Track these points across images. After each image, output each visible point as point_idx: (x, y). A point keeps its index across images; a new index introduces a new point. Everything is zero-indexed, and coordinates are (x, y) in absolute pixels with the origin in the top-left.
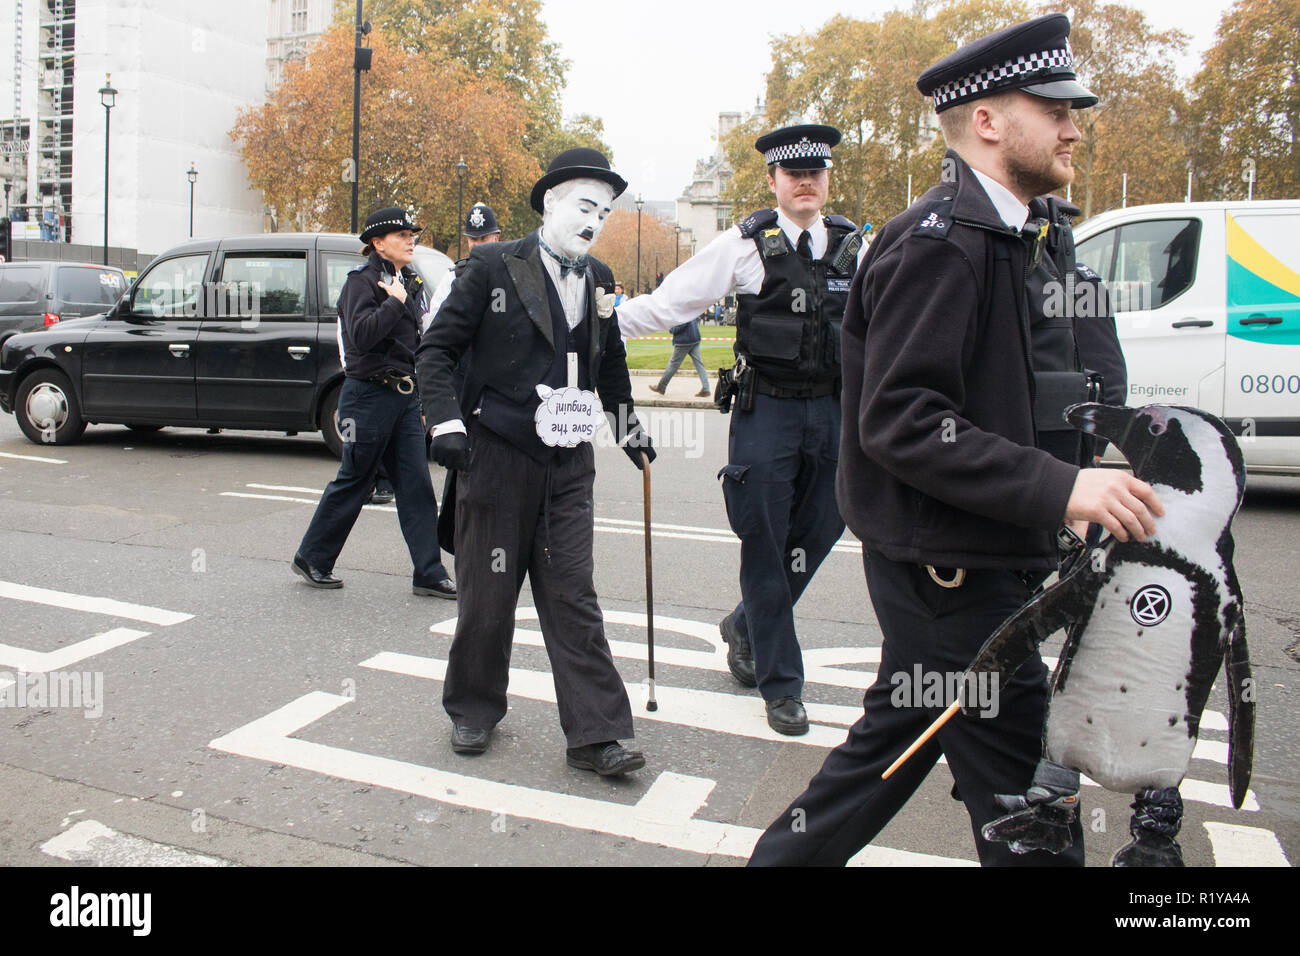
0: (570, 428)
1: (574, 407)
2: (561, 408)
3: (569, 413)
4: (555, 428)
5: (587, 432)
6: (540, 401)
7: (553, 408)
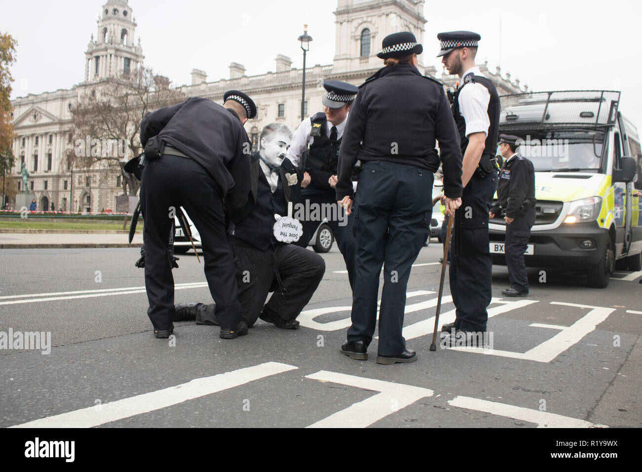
0: (288, 235)
1: (290, 225)
2: (284, 225)
3: (288, 228)
4: (282, 233)
5: (295, 237)
6: (276, 221)
7: (281, 225)
